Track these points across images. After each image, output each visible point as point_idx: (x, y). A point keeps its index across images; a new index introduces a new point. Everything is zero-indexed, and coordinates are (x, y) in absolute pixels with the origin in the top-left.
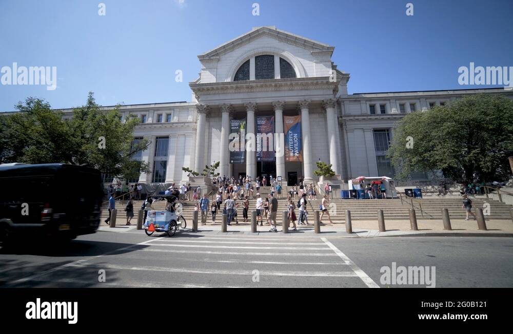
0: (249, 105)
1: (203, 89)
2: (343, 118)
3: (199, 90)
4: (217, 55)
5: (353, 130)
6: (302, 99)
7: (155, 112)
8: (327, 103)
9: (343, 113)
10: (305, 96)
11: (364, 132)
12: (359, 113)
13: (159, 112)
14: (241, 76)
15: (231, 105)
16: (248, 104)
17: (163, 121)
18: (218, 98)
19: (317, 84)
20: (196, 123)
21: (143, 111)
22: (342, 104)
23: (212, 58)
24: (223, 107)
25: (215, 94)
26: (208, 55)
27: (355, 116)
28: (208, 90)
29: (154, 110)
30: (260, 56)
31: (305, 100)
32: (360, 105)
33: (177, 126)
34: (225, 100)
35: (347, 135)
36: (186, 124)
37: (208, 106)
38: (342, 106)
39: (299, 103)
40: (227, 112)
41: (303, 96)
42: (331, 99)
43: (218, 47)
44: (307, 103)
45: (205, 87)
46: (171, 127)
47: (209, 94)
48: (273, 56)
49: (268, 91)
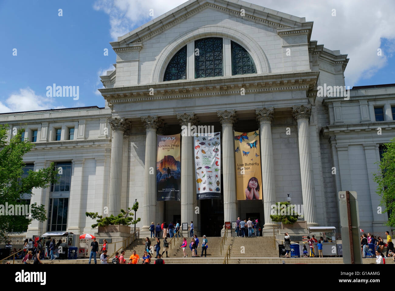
0: (185, 117)
1: (119, 96)
2: (331, 130)
3: (112, 97)
4: (140, 40)
5: (346, 148)
6: (260, 106)
7: (51, 125)
8: (298, 112)
9: (332, 122)
10: (265, 102)
11: (364, 150)
12: (356, 121)
13: (57, 125)
14: (174, 71)
15: (159, 117)
16: (182, 116)
17: (63, 138)
18: (140, 109)
19: (282, 83)
20: (110, 141)
21: (33, 123)
22: (330, 106)
23: (131, 45)
24: (147, 120)
25: (135, 102)
26: (125, 41)
27: (348, 126)
28: (125, 96)
29: (49, 123)
30: (202, 39)
31: (265, 108)
32: (357, 108)
33: (82, 147)
34: (150, 110)
35: (337, 155)
36: (97, 143)
37: (126, 120)
38: (330, 110)
39: (257, 112)
40: (152, 127)
41: (262, 102)
42: (302, 106)
43: (140, 29)
44: (268, 113)
45: (121, 93)
46: (74, 147)
47: (127, 102)
48: (221, 39)
49: (211, 96)
